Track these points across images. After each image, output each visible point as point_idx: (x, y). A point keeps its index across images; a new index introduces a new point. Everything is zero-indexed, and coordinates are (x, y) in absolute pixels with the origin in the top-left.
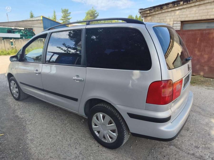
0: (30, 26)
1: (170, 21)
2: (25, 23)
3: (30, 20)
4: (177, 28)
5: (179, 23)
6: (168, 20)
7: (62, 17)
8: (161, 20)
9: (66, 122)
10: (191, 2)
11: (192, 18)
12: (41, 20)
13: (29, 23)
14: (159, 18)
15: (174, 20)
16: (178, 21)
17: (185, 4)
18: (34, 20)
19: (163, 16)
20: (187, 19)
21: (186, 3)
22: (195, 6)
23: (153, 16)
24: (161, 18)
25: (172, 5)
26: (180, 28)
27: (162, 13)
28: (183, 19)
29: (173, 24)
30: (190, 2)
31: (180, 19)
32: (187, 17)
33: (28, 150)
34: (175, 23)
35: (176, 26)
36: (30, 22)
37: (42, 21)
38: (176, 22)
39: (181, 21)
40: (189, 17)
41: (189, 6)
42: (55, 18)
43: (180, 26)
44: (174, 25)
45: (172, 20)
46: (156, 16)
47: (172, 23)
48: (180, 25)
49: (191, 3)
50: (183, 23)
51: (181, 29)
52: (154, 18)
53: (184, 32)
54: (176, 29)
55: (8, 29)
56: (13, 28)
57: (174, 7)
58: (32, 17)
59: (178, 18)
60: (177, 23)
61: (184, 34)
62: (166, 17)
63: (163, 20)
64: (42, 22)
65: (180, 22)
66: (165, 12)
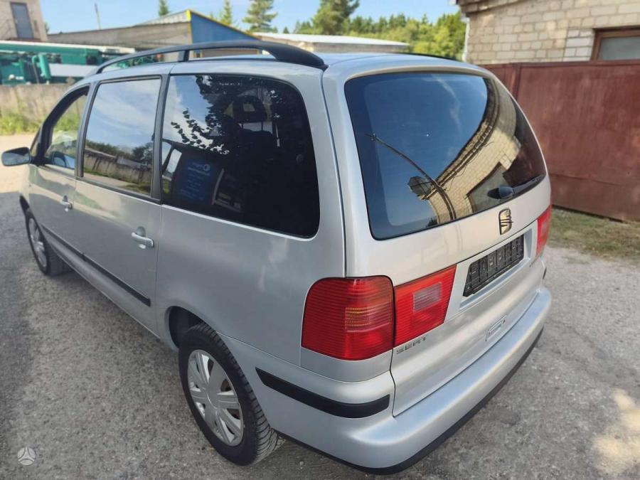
0: (156, 41)
1: (557, 29)
2: (143, 32)
3: (158, 22)
4: (577, 55)
5: (587, 37)
6: (551, 26)
7: (250, 12)
8: (524, 24)
9: (147, 356)
12: (187, 23)
13: (153, 34)
14: (521, 17)
15: (572, 25)
16: (584, 29)
18: (169, 24)
19: (534, 10)
20: (616, 22)
23: (501, 13)
24: (524, 19)
26: (590, 54)
28: (602, 23)
29: (566, 39)
31: (590, 23)
32: (617, 14)
33: (7, 434)
34: (571, 34)
35: (576, 47)
36: (155, 31)
37: (188, 27)
38: (576, 33)
39: (595, 27)
40: (625, 15)
42: (228, 17)
43: (588, 46)
44: (570, 42)
45: (564, 24)
46: (510, 10)
47: (562, 34)
48: (589, 42)
50: (601, 34)
51: (592, 58)
52: (501, 19)
53: (598, 69)
54: (575, 56)
55: (88, 54)
56: (103, 49)
58: (164, 12)
59: (583, 19)
60: (578, 37)
61: (598, 77)
62: (542, 13)
63: (534, 24)
64: (190, 30)
65: (590, 33)
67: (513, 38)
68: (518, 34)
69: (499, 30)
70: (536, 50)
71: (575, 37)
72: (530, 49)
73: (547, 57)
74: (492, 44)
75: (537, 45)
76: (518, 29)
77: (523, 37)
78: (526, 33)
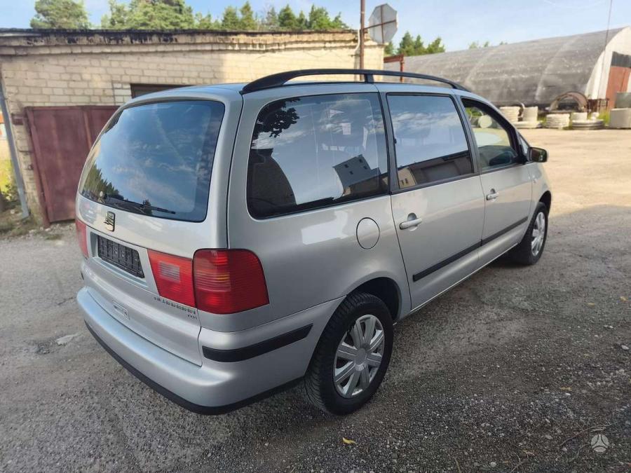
1: (102, 81)
5: (127, 89)
6: (97, 78)
8: (71, 74)
10: (149, 42)
11: (155, 78)
14: (65, 67)
15: (113, 79)
16: (125, 83)
17: (136, 45)
19: (77, 63)
20: (144, 81)
21: (137, 42)
22: (156, 52)
23: (42, 60)
24: (68, 69)
25: (103, 40)
27: (72, 54)
28: (135, 80)
29: (113, 89)
30: (146, 42)
31: (127, 79)
32: (143, 75)
34: (116, 85)
35: (123, 96)
38: (119, 86)
39: (131, 82)
41: (145, 49)
44: (117, 92)
45: (107, 78)
46: (52, 61)
47: (108, 86)
48: (129, 92)
49: (147, 45)
50: (136, 88)
57: (108, 45)
60: (122, 88)
62: (86, 67)
63: (80, 74)
65: (129, 86)
66: (83, 54)
67: (64, 85)
68: (68, 81)
69: (44, 75)
70: (89, 96)
71: (119, 89)
72: (83, 95)
73: (101, 102)
74: (41, 88)
75: (90, 92)
76: (66, 77)
77: (72, 84)
78: (74, 81)
